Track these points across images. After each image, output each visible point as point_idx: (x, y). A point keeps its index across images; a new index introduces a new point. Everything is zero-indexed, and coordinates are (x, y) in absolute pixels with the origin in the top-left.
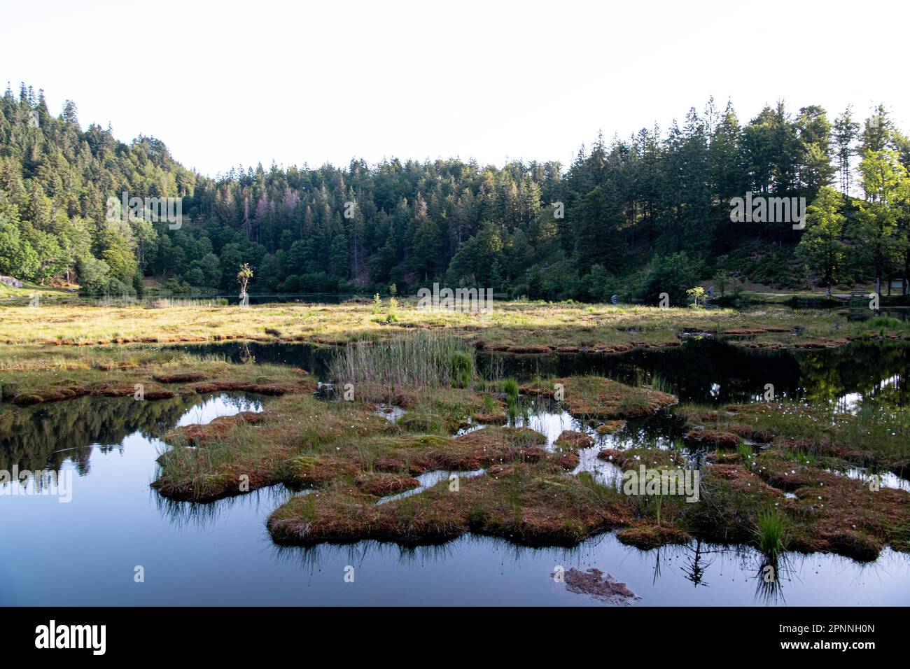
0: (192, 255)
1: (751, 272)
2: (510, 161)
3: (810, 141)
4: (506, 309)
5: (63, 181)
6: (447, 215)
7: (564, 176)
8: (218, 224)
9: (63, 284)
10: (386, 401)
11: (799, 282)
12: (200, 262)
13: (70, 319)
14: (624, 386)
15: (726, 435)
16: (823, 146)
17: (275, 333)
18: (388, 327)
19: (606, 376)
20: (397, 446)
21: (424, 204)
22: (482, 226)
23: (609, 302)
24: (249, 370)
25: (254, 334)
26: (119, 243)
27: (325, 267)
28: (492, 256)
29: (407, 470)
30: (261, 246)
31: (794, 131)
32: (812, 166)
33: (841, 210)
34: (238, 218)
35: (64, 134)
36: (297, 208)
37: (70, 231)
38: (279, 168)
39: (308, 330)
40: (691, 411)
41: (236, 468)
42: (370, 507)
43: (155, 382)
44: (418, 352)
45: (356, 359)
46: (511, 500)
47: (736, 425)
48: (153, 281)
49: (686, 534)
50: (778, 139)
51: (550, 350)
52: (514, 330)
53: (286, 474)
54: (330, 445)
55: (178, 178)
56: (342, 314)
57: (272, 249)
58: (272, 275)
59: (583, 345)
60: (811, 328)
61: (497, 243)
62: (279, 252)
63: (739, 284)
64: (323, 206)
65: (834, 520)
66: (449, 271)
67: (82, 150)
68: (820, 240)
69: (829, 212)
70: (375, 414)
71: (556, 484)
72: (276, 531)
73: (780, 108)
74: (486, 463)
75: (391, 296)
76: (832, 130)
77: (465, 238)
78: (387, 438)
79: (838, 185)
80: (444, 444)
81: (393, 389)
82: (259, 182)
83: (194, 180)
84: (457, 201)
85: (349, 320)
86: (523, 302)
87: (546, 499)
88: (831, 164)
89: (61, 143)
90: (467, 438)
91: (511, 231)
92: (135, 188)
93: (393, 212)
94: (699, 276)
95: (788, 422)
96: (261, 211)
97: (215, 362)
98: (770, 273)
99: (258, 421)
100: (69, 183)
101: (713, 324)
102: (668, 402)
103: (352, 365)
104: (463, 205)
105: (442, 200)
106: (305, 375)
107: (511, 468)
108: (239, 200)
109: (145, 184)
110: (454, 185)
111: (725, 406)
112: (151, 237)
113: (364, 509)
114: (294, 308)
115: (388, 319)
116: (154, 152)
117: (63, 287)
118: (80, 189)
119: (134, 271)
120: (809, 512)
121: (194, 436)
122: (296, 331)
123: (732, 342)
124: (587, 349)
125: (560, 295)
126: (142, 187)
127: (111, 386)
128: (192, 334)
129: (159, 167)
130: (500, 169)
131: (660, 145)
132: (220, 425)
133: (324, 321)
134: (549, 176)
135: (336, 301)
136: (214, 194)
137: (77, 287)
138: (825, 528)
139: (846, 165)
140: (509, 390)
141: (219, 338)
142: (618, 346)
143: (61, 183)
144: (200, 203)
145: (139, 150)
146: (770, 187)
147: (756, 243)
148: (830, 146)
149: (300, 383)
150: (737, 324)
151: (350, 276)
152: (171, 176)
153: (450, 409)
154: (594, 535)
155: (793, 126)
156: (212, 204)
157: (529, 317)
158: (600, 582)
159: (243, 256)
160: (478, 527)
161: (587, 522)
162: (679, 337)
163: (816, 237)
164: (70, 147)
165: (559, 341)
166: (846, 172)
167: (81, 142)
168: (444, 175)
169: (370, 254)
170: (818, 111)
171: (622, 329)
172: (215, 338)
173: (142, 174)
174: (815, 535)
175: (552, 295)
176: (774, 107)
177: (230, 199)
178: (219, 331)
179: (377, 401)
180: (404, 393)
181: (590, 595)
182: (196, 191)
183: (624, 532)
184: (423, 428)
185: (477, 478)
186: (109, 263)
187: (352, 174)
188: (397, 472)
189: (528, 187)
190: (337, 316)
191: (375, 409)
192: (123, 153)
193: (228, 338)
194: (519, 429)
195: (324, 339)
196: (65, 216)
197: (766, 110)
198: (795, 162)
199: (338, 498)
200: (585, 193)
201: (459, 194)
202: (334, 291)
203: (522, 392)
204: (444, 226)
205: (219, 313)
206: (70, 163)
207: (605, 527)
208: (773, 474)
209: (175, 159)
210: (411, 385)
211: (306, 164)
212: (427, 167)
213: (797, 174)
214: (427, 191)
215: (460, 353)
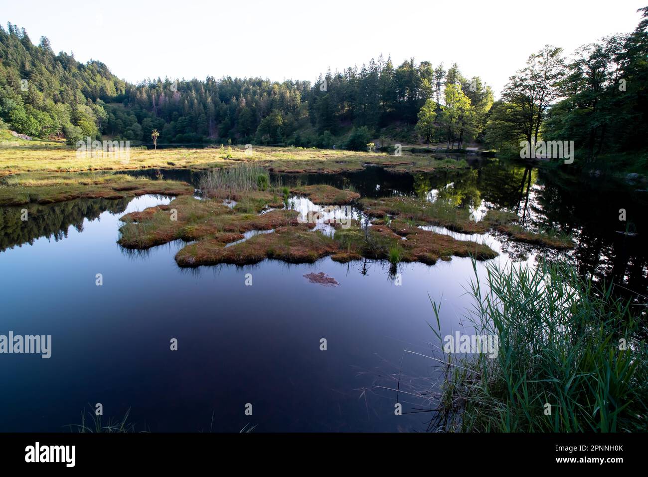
0: (126, 124)
1: (395, 136)
2: (286, 80)
3: (424, 78)
4: (284, 151)
5: (48, 83)
6: (255, 106)
7: (312, 88)
8: (139, 108)
9: (57, 139)
10: (228, 198)
11: (416, 142)
12: (132, 128)
13: (63, 158)
14: (337, 189)
15: (379, 212)
16: (429, 80)
17: (172, 164)
18: (227, 161)
19: (329, 185)
20: (233, 220)
21: (244, 100)
22: (272, 111)
23: (332, 148)
24: (161, 183)
25: (162, 165)
26: (86, 117)
27: (196, 129)
28: (277, 127)
29: (238, 231)
30: (162, 119)
31: (417, 73)
32: (424, 89)
33: (435, 110)
34: (150, 105)
35: (44, 56)
36: (180, 101)
37: (56, 110)
38: (170, 80)
39: (189, 162)
40: (366, 201)
41: (158, 233)
42: (222, 248)
43: (113, 191)
44: (242, 175)
45: (212, 177)
46: (285, 243)
47: (384, 207)
48: (107, 137)
49: (360, 256)
50: (410, 76)
51: (304, 172)
52: (288, 162)
53: (182, 234)
54: (202, 220)
55: (116, 83)
56: (205, 154)
57: (168, 121)
58: (169, 134)
59: (319, 169)
60: (420, 163)
61: (280, 120)
62: (172, 122)
63: (390, 142)
64: (194, 100)
65: (420, 249)
66: (256, 132)
67: (57, 66)
68: (426, 123)
69: (430, 111)
70: (223, 204)
71: (306, 236)
72: (180, 262)
73: (412, 61)
74: (274, 226)
75: (229, 144)
76: (434, 74)
77: (264, 117)
78: (229, 216)
79: (435, 99)
80: (255, 218)
81: (231, 192)
82: (159, 87)
83: (124, 85)
84: (260, 99)
85: (209, 157)
86: (292, 148)
87: (301, 243)
88: (433, 89)
89: (43, 61)
90: (266, 215)
91: (286, 114)
92: (92, 88)
93: (228, 103)
94: (372, 138)
95: (405, 206)
96: (161, 102)
97: (143, 179)
98: (404, 137)
99: (167, 209)
100: (52, 84)
101: (377, 160)
102: (356, 197)
103: (211, 182)
104: (263, 100)
105: (253, 98)
106: (188, 186)
107: (285, 229)
108: (149, 96)
109: (97, 87)
110: (259, 91)
111: (380, 199)
112: (103, 114)
113: (219, 250)
114: (181, 151)
115: (228, 157)
116: (100, 69)
117: (57, 140)
118: (59, 88)
119: (95, 132)
120: (411, 246)
121: (135, 217)
122: (183, 163)
123: (385, 169)
124: (321, 171)
125: (309, 144)
126: (96, 88)
127: (91, 193)
128: (130, 165)
129: (104, 77)
130: (281, 84)
131: (357, 76)
132: (148, 212)
133: (196, 158)
134: (305, 88)
135: (202, 147)
136: (136, 93)
137: (65, 140)
138: (417, 252)
139: (439, 90)
140: (285, 192)
141: (144, 167)
142: (335, 170)
143: (47, 84)
144: (128, 97)
145: (91, 68)
146: (405, 98)
147: (398, 123)
148: (432, 81)
149: (187, 190)
150: (388, 160)
151: (208, 134)
152: (112, 83)
153: (258, 201)
154: (321, 258)
155: (417, 70)
156: (135, 98)
157: (295, 155)
158: (323, 278)
159: (154, 125)
160: (271, 256)
161: (318, 252)
162: (362, 166)
163: (424, 122)
164: (49, 64)
165: (308, 168)
166: (439, 93)
167: (56, 62)
168: (254, 86)
169: (218, 124)
170: (428, 64)
171: (337, 162)
172: (142, 167)
173: (95, 81)
174: (412, 255)
175: (306, 145)
176: (409, 61)
177: (145, 96)
178: (144, 164)
179: (224, 198)
180: (236, 194)
181: (319, 284)
182: (126, 91)
183: (334, 256)
184: (245, 211)
185: (270, 234)
186: (81, 128)
187: (208, 84)
188: (234, 232)
189: (295, 93)
190: (203, 155)
191: (223, 202)
192: (82, 69)
193: (149, 167)
194: (290, 210)
195: (197, 167)
196: (52, 102)
197: (406, 62)
198: (417, 87)
199: (207, 245)
200: (322, 97)
201: (261, 95)
202: (201, 142)
203: (291, 192)
204: (254, 111)
205: (143, 154)
206: (51, 73)
207: (326, 254)
208: (398, 229)
209: (113, 73)
210: (239, 190)
211: (183, 78)
212: (245, 82)
213: (418, 93)
214: (245, 93)
215: (262, 174)
